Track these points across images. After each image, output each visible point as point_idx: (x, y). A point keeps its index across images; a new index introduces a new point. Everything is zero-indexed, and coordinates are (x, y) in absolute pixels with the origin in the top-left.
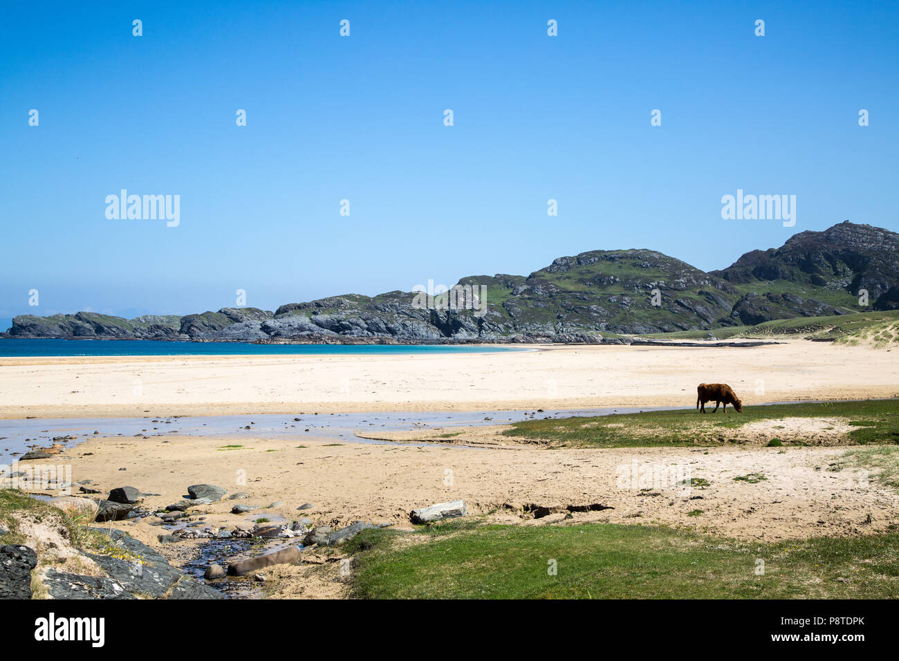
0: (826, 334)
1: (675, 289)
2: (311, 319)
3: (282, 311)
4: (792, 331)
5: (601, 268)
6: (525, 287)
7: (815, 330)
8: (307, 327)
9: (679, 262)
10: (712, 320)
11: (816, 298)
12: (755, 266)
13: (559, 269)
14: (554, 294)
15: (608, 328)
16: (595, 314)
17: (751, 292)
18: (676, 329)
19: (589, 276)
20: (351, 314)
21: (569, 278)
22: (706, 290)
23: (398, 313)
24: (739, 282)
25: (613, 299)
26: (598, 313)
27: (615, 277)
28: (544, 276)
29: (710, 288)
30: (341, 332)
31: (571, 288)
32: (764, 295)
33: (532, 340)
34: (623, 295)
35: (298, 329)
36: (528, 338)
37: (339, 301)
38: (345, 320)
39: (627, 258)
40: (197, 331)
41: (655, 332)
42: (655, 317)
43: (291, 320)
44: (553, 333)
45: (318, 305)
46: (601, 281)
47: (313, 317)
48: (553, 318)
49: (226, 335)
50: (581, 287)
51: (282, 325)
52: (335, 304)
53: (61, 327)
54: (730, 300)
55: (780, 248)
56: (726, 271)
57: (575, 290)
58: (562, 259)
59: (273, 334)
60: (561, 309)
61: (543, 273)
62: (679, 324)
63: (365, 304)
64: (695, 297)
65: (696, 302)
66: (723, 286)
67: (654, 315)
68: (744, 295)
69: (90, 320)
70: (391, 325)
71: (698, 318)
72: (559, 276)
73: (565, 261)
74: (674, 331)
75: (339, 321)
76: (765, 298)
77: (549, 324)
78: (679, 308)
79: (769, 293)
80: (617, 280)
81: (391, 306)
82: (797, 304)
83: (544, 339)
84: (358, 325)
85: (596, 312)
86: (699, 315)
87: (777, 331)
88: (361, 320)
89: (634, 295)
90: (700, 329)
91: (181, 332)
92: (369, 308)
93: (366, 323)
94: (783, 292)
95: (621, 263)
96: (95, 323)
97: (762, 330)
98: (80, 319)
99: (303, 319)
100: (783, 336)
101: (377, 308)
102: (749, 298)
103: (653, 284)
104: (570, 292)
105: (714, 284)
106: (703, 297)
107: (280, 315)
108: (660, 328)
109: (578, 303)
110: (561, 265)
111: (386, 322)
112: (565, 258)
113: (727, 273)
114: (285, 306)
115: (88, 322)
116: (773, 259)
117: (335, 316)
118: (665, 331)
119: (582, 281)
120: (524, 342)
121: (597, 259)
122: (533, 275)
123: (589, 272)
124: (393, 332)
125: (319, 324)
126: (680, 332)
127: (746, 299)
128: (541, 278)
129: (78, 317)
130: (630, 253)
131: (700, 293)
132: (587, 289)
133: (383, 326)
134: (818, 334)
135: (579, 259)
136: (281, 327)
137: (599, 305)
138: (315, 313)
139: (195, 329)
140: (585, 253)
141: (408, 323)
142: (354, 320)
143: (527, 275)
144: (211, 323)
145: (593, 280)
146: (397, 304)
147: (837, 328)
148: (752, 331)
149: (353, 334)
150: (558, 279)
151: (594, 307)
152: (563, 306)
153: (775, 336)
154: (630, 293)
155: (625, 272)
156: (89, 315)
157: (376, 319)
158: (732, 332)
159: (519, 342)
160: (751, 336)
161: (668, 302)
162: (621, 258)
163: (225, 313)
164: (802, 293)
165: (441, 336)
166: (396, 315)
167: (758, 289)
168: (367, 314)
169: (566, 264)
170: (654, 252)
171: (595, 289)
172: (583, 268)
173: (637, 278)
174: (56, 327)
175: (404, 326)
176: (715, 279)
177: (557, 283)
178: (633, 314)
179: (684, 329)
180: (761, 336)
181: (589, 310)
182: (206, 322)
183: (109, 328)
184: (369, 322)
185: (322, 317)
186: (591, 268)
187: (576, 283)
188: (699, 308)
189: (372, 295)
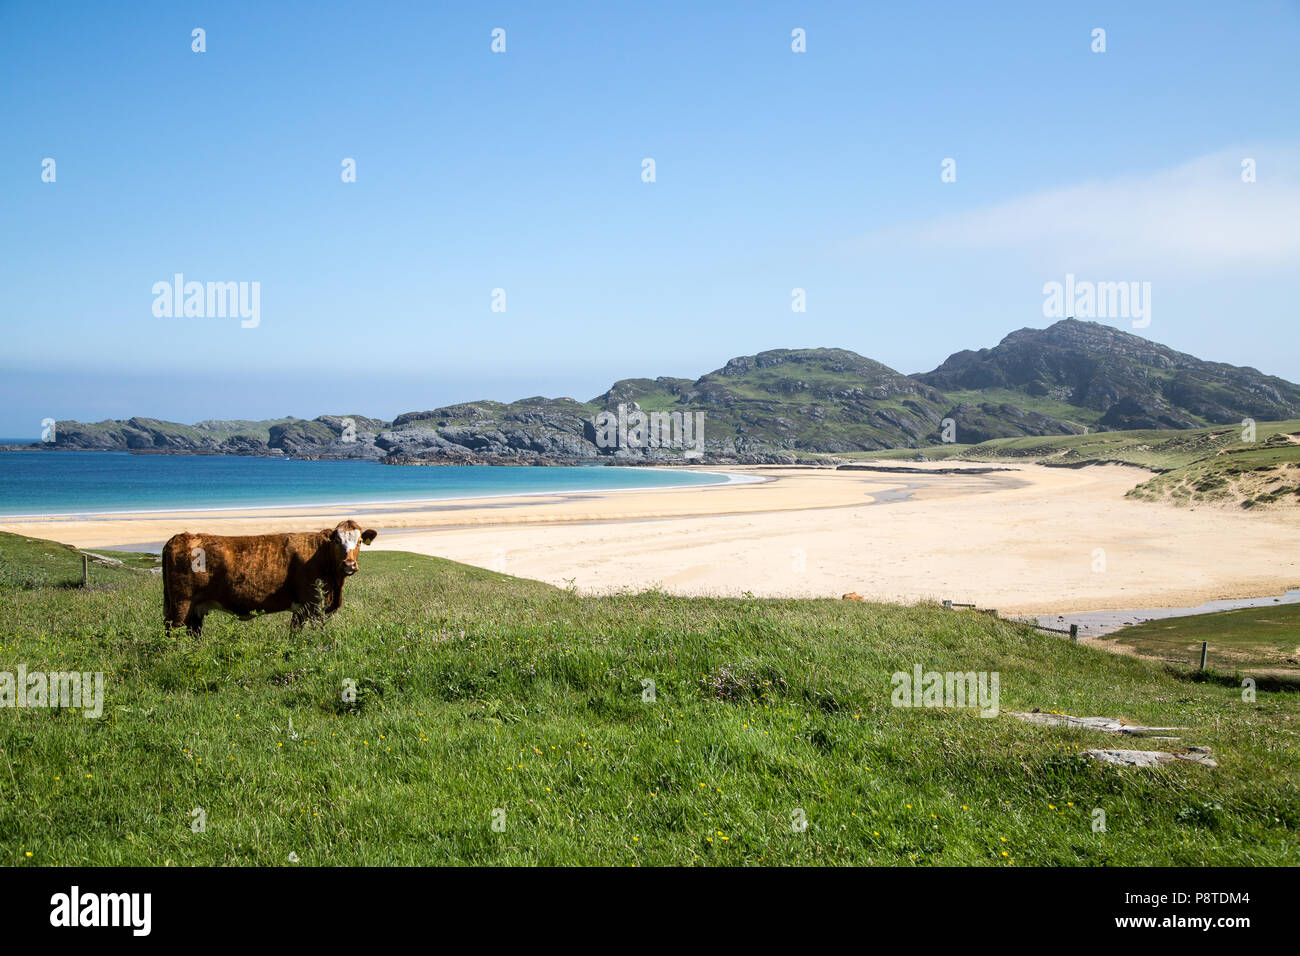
0: (1061, 458)
1: (875, 398)
2: (437, 431)
3: (402, 422)
4: (1020, 453)
5: (787, 372)
6: (695, 394)
7: (1047, 453)
8: (434, 442)
9: (878, 364)
10: (920, 436)
11: (1038, 410)
12: (965, 370)
13: (735, 371)
14: (732, 403)
15: (798, 445)
16: (783, 429)
17: (963, 401)
18: (878, 447)
19: (771, 381)
20: (487, 425)
21: (747, 382)
22: (911, 399)
23: (545, 425)
24: (948, 389)
25: (804, 410)
26: (786, 427)
27: (803, 383)
28: (716, 380)
29: (915, 398)
30: (477, 449)
31: (751, 395)
32: (978, 406)
33: (714, 461)
34: (816, 405)
35: (423, 444)
36: (710, 458)
37: (471, 409)
38: (480, 434)
39: (816, 359)
40: (292, 444)
41: (853, 450)
42: (852, 432)
43: (413, 432)
44: (733, 451)
45: (444, 414)
46: (786, 387)
47: (440, 429)
48: (732, 432)
49: (334, 451)
50: (763, 395)
51: (402, 438)
52: (466, 412)
53: (113, 436)
54: (940, 412)
55: (994, 349)
56: (932, 375)
57: (757, 398)
58: (739, 359)
59: (392, 449)
60: (741, 421)
61: (715, 376)
62: (882, 441)
63: (501, 413)
64: (900, 408)
65: (901, 414)
66: (931, 394)
67: (852, 429)
68: (956, 406)
69: (148, 427)
70: (536, 440)
71: (903, 434)
72: (735, 380)
73: (742, 362)
74: (876, 450)
75: (473, 435)
76: (980, 409)
77: (728, 439)
78: (881, 421)
79: (985, 404)
80: (806, 386)
81: (534, 416)
82: (1018, 417)
83: (729, 459)
84: (497, 440)
85: (783, 425)
86: (905, 430)
87: (1004, 453)
88: (500, 434)
89: (826, 406)
90: (906, 447)
91: (271, 445)
92: (507, 418)
93: (507, 438)
94: (1001, 402)
95: (810, 365)
96: (154, 432)
97: (984, 451)
98: (135, 427)
99: (428, 432)
100: (1010, 459)
101: (517, 418)
102: (961, 410)
103: (849, 391)
104: (752, 401)
105: (921, 391)
106: (908, 408)
107: (399, 427)
108: (860, 446)
109: (761, 415)
110: (737, 367)
111: (531, 436)
112: (742, 358)
113: (933, 378)
114: (404, 416)
115: (145, 430)
116: (987, 362)
117: (467, 428)
118: (866, 450)
119: (762, 387)
120: (705, 464)
121: (780, 360)
122: (703, 379)
123: (771, 376)
124: (540, 449)
125: (448, 438)
126: (884, 452)
127: (959, 411)
128: (715, 383)
129: (133, 423)
130: (821, 352)
131: (905, 403)
132: (769, 397)
133: (527, 441)
134: (1051, 457)
135: (760, 360)
136: (401, 441)
137: (787, 416)
138: (442, 425)
139: (289, 442)
140: (766, 353)
141: (558, 437)
142: (492, 434)
143: (696, 378)
144: (309, 435)
145: (777, 385)
146: (542, 413)
147: (1073, 451)
148: (973, 452)
149: (491, 450)
150: (734, 383)
151: (781, 419)
152: (743, 419)
153: (1003, 460)
154: (821, 402)
155: (815, 376)
156: (147, 421)
157: (519, 433)
158: (948, 451)
159: (700, 463)
160: (972, 458)
161: (867, 414)
162: (808, 359)
163: (325, 421)
164: (1022, 404)
165: (598, 454)
166: (543, 428)
167: (970, 398)
168: (506, 426)
169: (744, 366)
170: (849, 352)
171: (779, 397)
172: (765, 371)
173: (829, 384)
174: (107, 437)
175: (554, 441)
176: (921, 385)
177: (733, 388)
178: (826, 428)
179: (888, 448)
180: (984, 458)
181: (775, 423)
182: (302, 432)
183: (173, 437)
184: (510, 435)
185: (453, 429)
186: (772, 371)
187: (757, 389)
188: (905, 422)
189: (508, 400)
